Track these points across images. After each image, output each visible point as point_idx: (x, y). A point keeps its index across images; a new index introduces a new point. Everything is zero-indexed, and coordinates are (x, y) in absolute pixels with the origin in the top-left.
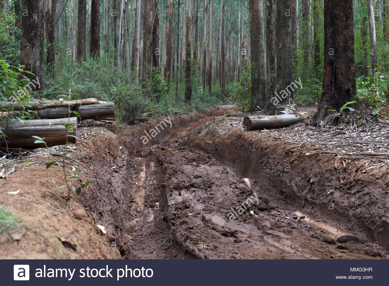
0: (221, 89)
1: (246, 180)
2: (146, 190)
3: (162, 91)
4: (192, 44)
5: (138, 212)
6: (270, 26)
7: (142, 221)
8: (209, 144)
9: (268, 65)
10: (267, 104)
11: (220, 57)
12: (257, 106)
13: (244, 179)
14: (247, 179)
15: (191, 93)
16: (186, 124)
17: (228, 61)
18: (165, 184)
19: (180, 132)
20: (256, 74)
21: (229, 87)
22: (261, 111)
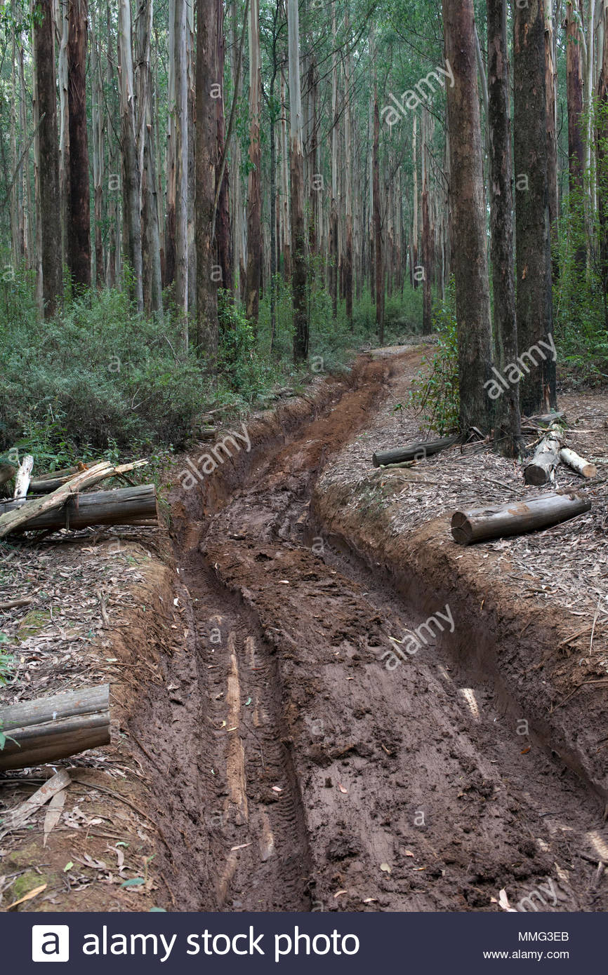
0: (374, 308)
1: (468, 693)
2: (245, 741)
3: (241, 344)
4: (305, 221)
5: (237, 826)
6: (503, 243)
7: (249, 853)
8: (369, 546)
9: (500, 336)
10: (499, 427)
11: (371, 228)
12: (475, 428)
13: (461, 690)
14: (470, 691)
15: (307, 336)
16: (300, 424)
17: (389, 238)
18: (291, 738)
19: (291, 456)
20: (470, 351)
21: (393, 301)
22: (483, 438)
